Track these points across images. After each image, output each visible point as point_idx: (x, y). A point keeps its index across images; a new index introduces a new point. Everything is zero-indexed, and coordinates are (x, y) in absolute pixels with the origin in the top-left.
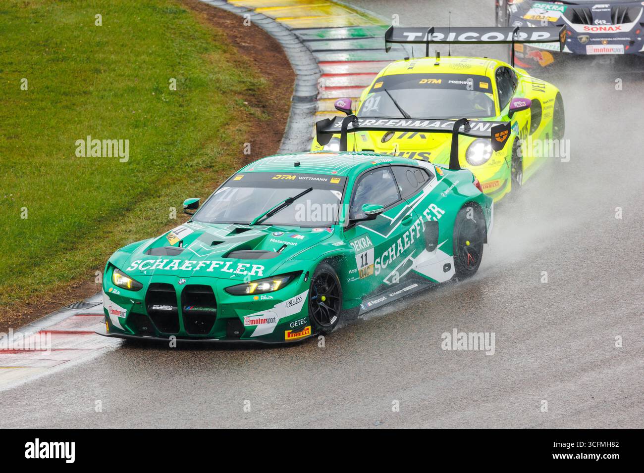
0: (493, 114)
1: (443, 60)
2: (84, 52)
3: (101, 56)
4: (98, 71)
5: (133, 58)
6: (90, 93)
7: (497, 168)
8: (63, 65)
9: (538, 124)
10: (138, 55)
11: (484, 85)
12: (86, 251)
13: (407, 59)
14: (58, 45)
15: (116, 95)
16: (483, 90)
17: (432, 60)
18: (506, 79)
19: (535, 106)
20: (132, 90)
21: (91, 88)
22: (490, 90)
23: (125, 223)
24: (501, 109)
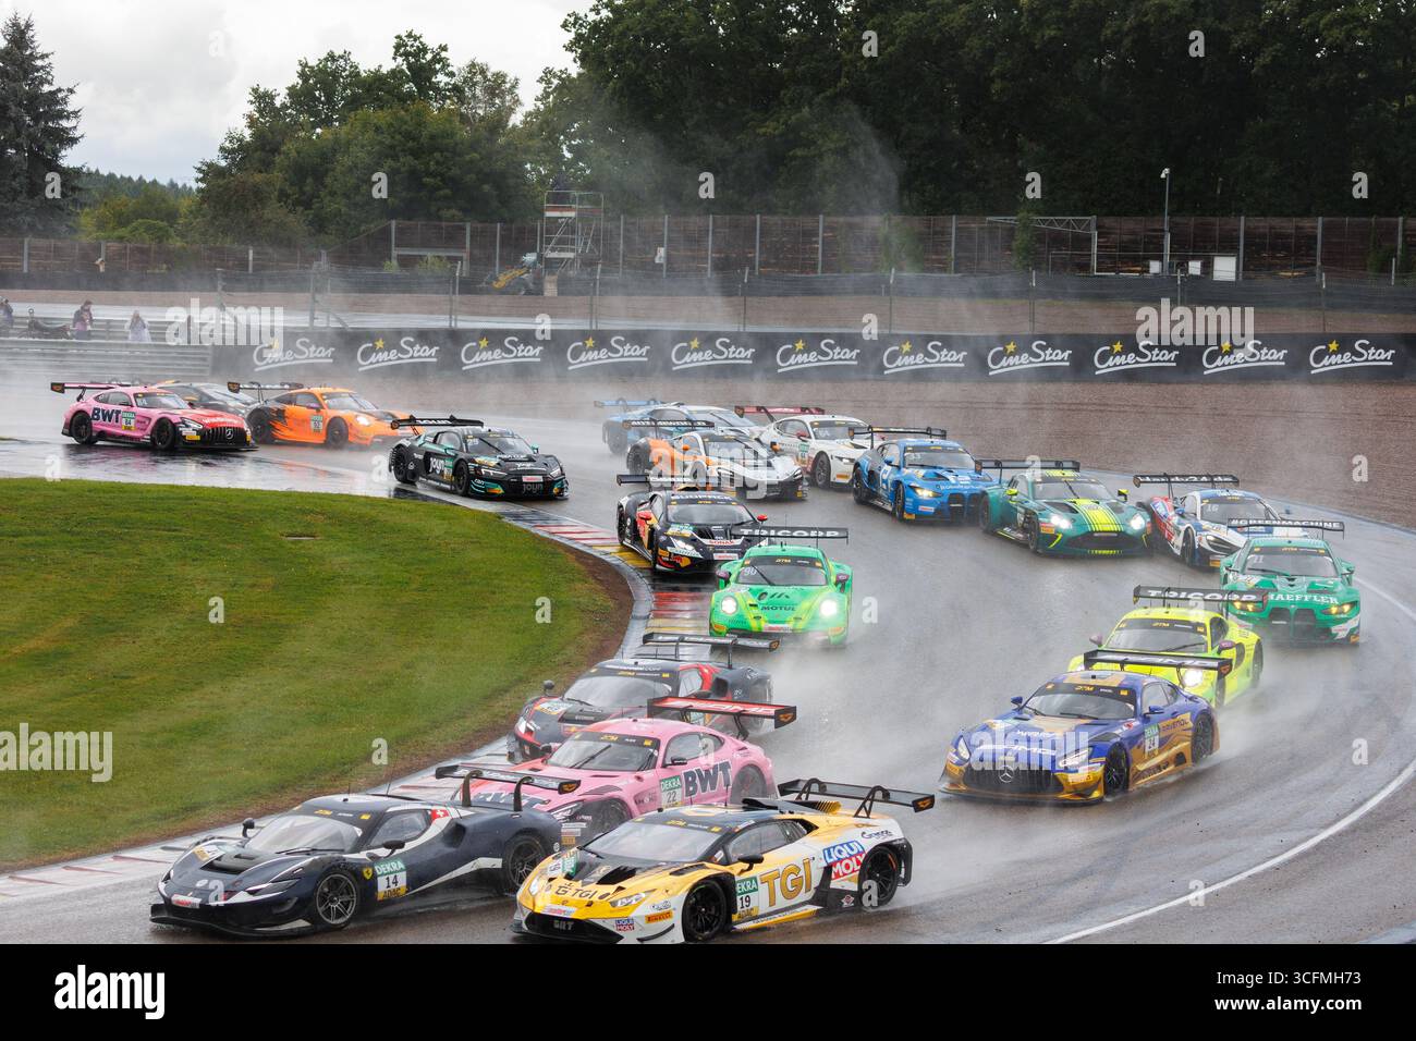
0: (1206, 651)
1: (1172, 610)
2: (484, 579)
3: (496, 582)
4: (494, 593)
5: (519, 585)
6: (487, 608)
7: (1207, 689)
8: (469, 587)
9: (1242, 661)
10: (523, 582)
11: (1199, 629)
12: (473, 719)
13: (1146, 608)
14: (467, 573)
15: (505, 610)
16: (1201, 633)
17: (1165, 609)
18: (1219, 626)
19: (1240, 646)
20: (517, 607)
21: (488, 605)
22: (1205, 633)
23: (502, 700)
24: (1213, 648)
